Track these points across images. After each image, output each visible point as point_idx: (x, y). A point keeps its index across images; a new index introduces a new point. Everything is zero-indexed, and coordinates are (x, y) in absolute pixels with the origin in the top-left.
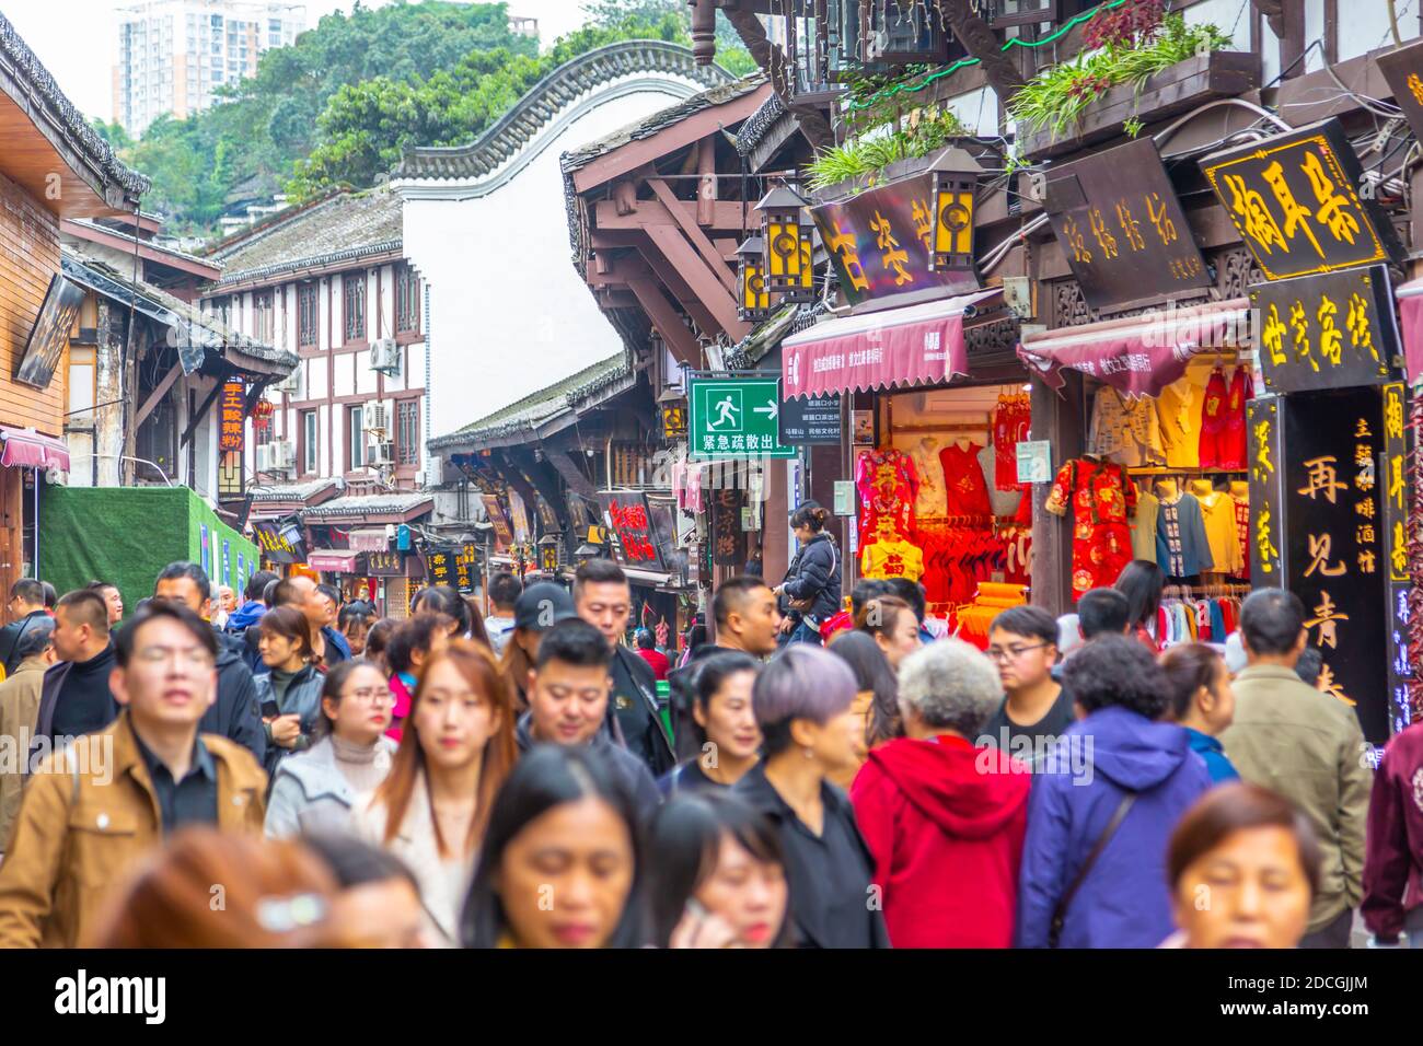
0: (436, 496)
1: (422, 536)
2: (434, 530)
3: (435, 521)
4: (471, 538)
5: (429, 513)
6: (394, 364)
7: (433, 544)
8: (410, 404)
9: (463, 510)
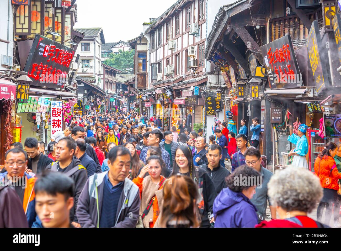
0: (209, 76)
1: (203, 90)
2: (208, 88)
3: (208, 85)
4: (220, 90)
5: (206, 82)
6: (197, 32)
7: (207, 93)
8: (202, 45)
9: (218, 81)
